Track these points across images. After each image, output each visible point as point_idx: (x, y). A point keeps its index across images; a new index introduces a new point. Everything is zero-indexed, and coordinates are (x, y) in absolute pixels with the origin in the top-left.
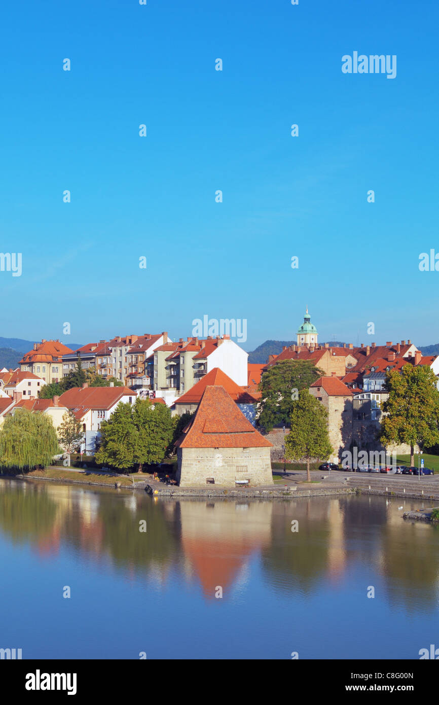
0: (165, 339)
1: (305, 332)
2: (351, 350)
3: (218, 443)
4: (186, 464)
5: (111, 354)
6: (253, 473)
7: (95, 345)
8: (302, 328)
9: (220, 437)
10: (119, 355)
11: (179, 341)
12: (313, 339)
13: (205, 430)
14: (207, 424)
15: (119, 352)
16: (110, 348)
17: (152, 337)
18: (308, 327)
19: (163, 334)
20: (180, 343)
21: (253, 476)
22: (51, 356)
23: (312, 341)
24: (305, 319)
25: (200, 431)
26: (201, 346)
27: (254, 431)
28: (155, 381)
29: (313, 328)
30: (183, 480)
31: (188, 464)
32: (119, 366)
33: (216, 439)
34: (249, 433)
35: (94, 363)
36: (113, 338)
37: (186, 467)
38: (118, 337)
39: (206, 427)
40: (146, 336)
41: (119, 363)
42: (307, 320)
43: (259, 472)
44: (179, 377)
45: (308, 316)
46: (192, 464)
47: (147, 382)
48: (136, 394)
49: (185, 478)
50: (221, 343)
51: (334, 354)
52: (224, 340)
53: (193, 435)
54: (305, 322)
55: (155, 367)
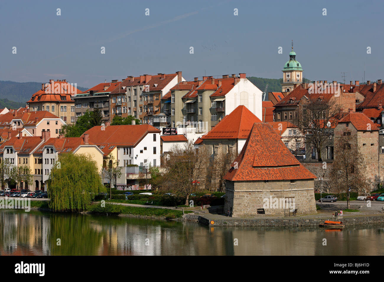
0: (179, 79)
1: (290, 69)
2: (358, 87)
3: (268, 177)
4: (237, 196)
5: (126, 93)
6: (299, 203)
7: (107, 85)
8: (288, 65)
9: (269, 171)
10: (133, 94)
11: (194, 80)
12: (298, 76)
13: (255, 165)
14: (256, 158)
15: (133, 91)
16: (124, 88)
17: (166, 77)
18: (294, 64)
19: (177, 73)
20: (194, 82)
21: (299, 206)
22: (59, 96)
23: (297, 77)
24: (291, 56)
25: (250, 165)
26: (218, 85)
27: (299, 165)
28: (172, 119)
29: (298, 65)
30: (235, 211)
31: (240, 196)
32: (133, 105)
33: (265, 173)
34: (294, 167)
35: (108, 102)
36: (126, 78)
37: (238, 199)
38: (131, 77)
39: (255, 161)
40: (160, 76)
41: (133, 103)
42: (292, 57)
43: (304, 202)
44: (197, 115)
45: (293, 53)
46: (244, 196)
47: (164, 120)
48: (159, 132)
49: (238, 209)
50: (238, 81)
51: (344, 91)
52: (241, 79)
53: (243, 169)
54: (291, 60)
55: (172, 106)
